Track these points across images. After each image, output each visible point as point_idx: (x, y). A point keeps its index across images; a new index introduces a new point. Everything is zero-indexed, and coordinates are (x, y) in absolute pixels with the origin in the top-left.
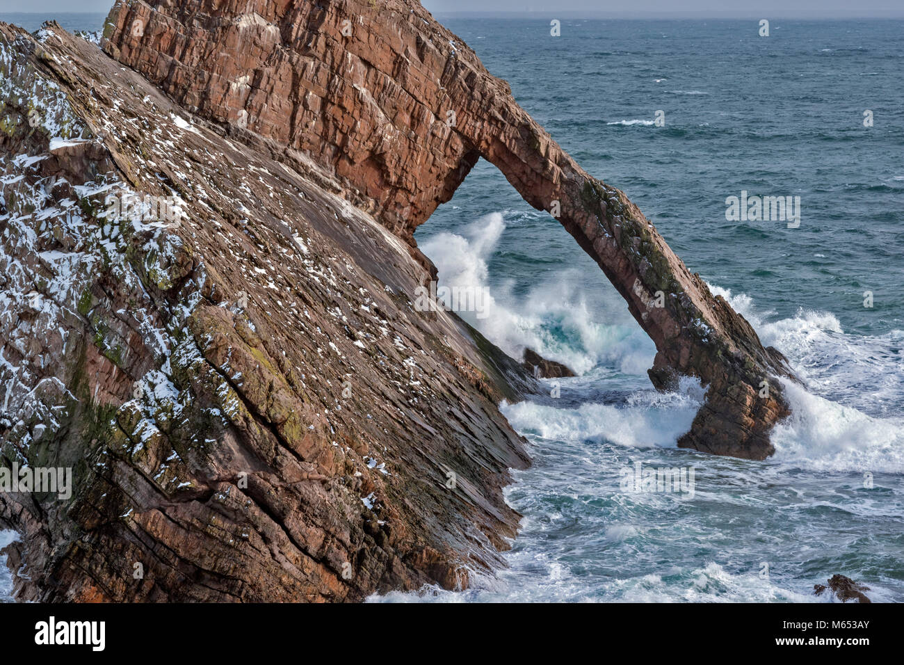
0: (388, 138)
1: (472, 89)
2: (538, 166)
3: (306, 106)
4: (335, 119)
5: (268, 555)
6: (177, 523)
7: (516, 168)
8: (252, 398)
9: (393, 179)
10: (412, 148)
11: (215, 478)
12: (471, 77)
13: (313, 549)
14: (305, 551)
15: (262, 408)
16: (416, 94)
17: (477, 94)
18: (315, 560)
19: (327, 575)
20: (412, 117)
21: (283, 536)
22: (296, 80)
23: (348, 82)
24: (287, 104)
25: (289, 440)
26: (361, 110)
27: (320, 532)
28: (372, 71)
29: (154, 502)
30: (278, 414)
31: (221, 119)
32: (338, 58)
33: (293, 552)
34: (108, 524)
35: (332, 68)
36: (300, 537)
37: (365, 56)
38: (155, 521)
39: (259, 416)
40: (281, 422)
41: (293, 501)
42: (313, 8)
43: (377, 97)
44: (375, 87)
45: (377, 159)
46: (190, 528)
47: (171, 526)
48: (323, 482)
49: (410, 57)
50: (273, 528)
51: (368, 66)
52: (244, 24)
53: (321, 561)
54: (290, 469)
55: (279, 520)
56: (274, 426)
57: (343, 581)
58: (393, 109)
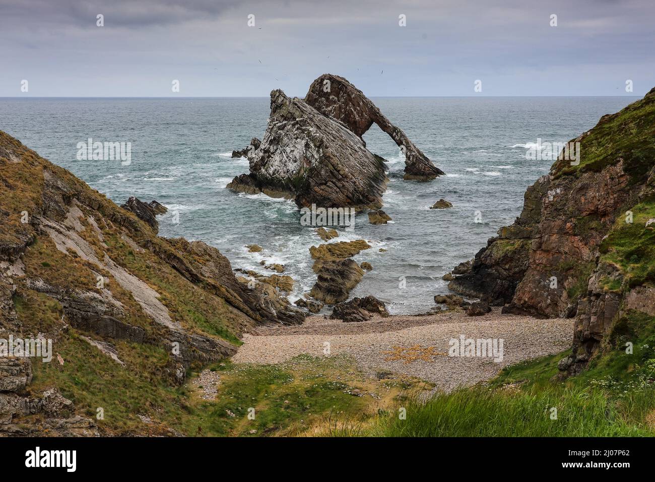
0: (357, 119)
2: (385, 124)
3: (342, 113)
5: (337, 195)
6: (321, 189)
7: (380, 123)
8: (334, 166)
9: (358, 126)
10: (361, 120)
11: (327, 181)
13: (345, 194)
15: (336, 168)
19: (348, 199)
21: (340, 192)
25: (341, 174)
26: (352, 113)
27: (346, 191)
29: (316, 185)
30: (339, 169)
33: (342, 194)
36: (343, 192)
37: (353, 103)
38: (317, 189)
39: (336, 170)
40: (340, 170)
41: (341, 185)
42: (343, 94)
43: (355, 111)
44: (355, 109)
45: (355, 122)
46: (323, 190)
47: (319, 189)
48: (347, 182)
49: (361, 103)
50: (338, 190)
51: (354, 105)
52: (331, 97)
53: (347, 196)
54: (341, 179)
55: (339, 189)
56: (338, 171)
57: (350, 200)
58: (358, 113)
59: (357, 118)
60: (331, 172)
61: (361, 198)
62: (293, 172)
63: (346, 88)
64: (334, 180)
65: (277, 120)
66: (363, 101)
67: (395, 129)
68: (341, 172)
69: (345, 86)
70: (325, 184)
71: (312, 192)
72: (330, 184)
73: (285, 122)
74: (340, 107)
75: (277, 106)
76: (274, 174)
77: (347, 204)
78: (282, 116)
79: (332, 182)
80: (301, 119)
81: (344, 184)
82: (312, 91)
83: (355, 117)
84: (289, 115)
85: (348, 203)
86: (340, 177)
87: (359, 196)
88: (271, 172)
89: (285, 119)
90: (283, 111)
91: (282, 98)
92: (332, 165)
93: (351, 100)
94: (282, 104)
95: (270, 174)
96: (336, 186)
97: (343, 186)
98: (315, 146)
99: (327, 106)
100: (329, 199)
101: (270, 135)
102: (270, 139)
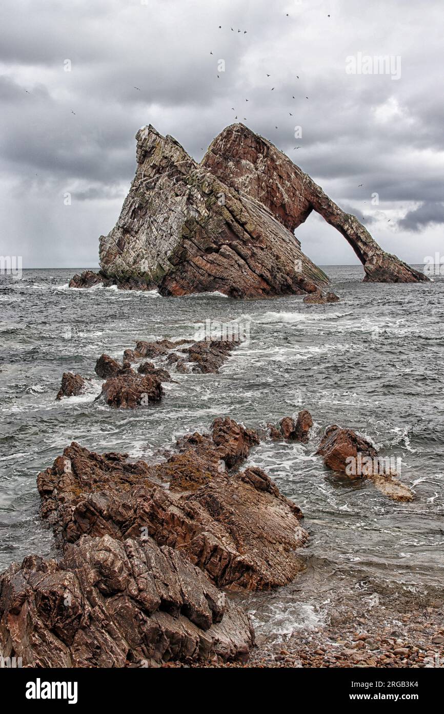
0: (286, 200)
2: (331, 210)
3: (262, 188)
4: (271, 193)
5: (240, 272)
6: (207, 261)
7: (324, 211)
8: (235, 214)
10: (293, 203)
11: (220, 243)
14: (254, 272)
15: (238, 217)
16: (295, 187)
18: (258, 275)
19: (263, 282)
20: (293, 194)
21: (246, 266)
23: (274, 181)
25: (248, 230)
26: (278, 190)
27: (260, 265)
29: (198, 254)
30: (244, 220)
33: (250, 272)
34: (182, 262)
36: (252, 266)
37: (280, 174)
38: (199, 261)
39: (237, 221)
40: (245, 223)
41: (249, 252)
42: (264, 158)
43: (283, 187)
44: (283, 184)
45: (283, 206)
46: (212, 262)
47: (205, 262)
48: (262, 249)
49: (293, 176)
50: (242, 262)
51: (281, 177)
52: (243, 162)
53: (261, 276)
54: (248, 240)
55: (245, 260)
56: (243, 225)
57: (268, 284)
58: (288, 191)
59: (286, 198)
60: (228, 224)
61: (290, 281)
62: (166, 253)
63: (268, 148)
64: (235, 243)
65: (145, 176)
66: (295, 173)
67: (347, 218)
68: (249, 227)
69: (266, 145)
70: (217, 251)
71: (190, 268)
72: (225, 248)
73: (157, 175)
74: (259, 179)
75: (146, 152)
76: (135, 262)
77: (261, 291)
78: (154, 167)
79: (230, 245)
80: (182, 162)
81: (255, 250)
82: (213, 151)
83: (282, 196)
84: (165, 161)
85: (264, 290)
86: (247, 236)
87: (286, 280)
88: (131, 260)
89: (158, 172)
90: (156, 159)
91: (154, 136)
92: (231, 212)
93: (275, 168)
94: (153, 147)
95: (128, 264)
96: (239, 254)
97: (253, 255)
98: (204, 194)
99: (237, 175)
100: (223, 279)
101: (134, 202)
102: (133, 208)
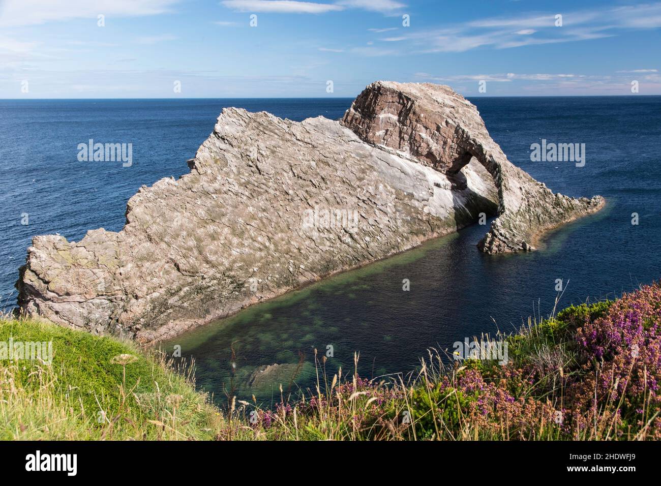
0: (434, 148)
1: (463, 134)
4: (414, 143)
7: (480, 157)
9: (438, 159)
10: (444, 151)
12: (463, 131)
16: (445, 136)
17: (465, 136)
20: (444, 142)
22: (400, 132)
23: (417, 133)
24: (398, 138)
26: (423, 141)
28: (428, 130)
31: (372, 143)
32: (414, 126)
35: (412, 128)
37: (425, 125)
42: (407, 112)
44: (430, 134)
45: (432, 154)
51: (426, 128)
52: (383, 116)
58: (436, 140)
63: (412, 102)
66: (446, 122)
69: (410, 99)
83: (429, 145)
93: (419, 121)
99: (374, 129)
